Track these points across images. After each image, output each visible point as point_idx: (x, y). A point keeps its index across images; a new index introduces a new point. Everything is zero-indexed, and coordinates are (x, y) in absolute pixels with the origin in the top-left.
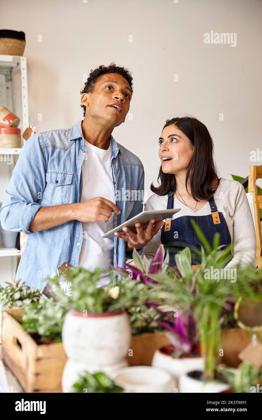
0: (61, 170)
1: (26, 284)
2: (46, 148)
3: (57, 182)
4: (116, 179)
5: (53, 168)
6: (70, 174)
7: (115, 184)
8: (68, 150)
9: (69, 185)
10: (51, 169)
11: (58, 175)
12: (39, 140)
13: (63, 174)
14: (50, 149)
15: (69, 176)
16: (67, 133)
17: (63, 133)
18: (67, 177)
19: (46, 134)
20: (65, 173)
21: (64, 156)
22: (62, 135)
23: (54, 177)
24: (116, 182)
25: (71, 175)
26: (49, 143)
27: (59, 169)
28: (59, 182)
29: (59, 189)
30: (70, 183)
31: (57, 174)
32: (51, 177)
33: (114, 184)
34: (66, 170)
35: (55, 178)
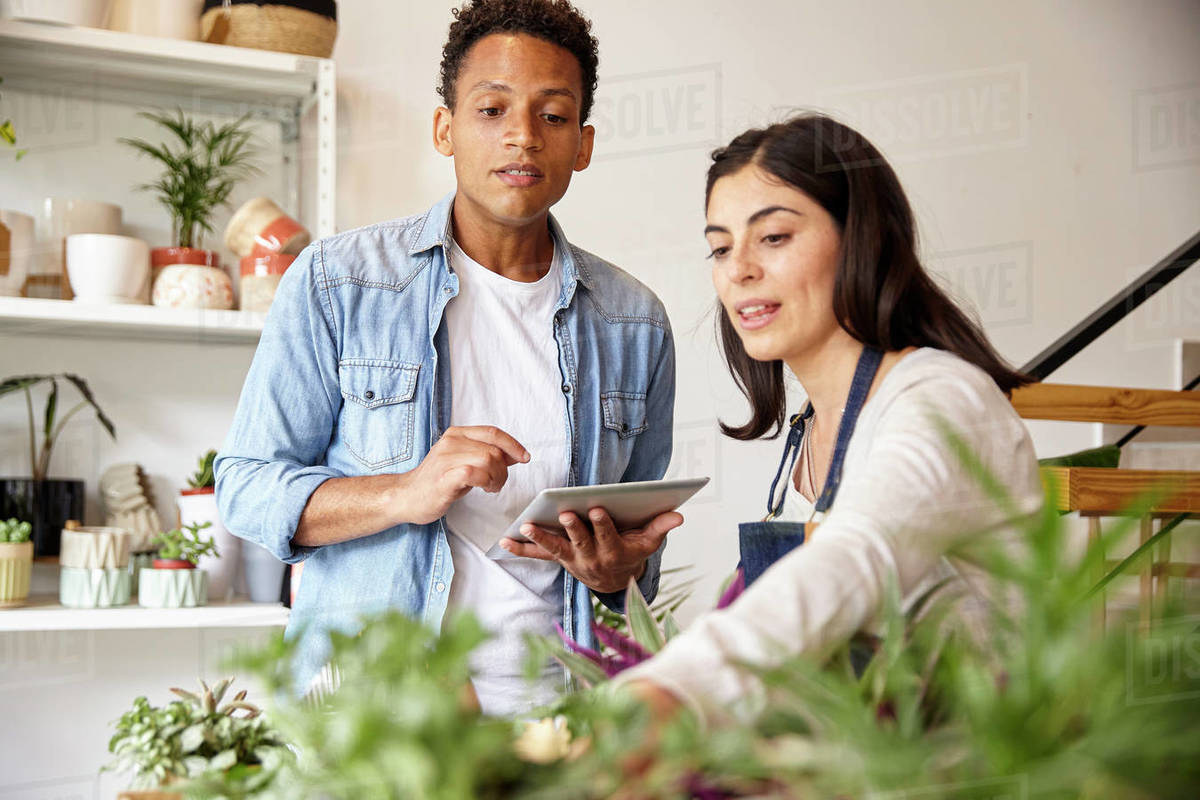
0: (383, 357)
1: (247, 701)
2: (336, 290)
3: (371, 395)
4: (570, 374)
5: (357, 352)
6: (410, 366)
7: (568, 391)
8: (407, 291)
9: (409, 401)
10: (352, 355)
11: (374, 372)
12: (311, 266)
13: (387, 370)
14: (346, 292)
15: (406, 376)
16: (408, 233)
17: (397, 233)
18: (402, 376)
19: (337, 243)
20: (395, 366)
21: (391, 311)
22: (390, 241)
23: (363, 382)
24: (570, 384)
25: (412, 369)
26: (343, 273)
27: (376, 353)
28: (378, 396)
29: (378, 418)
30: (409, 397)
31: (370, 371)
32: (353, 381)
33: (564, 391)
34: (399, 356)
35: (366, 383)
